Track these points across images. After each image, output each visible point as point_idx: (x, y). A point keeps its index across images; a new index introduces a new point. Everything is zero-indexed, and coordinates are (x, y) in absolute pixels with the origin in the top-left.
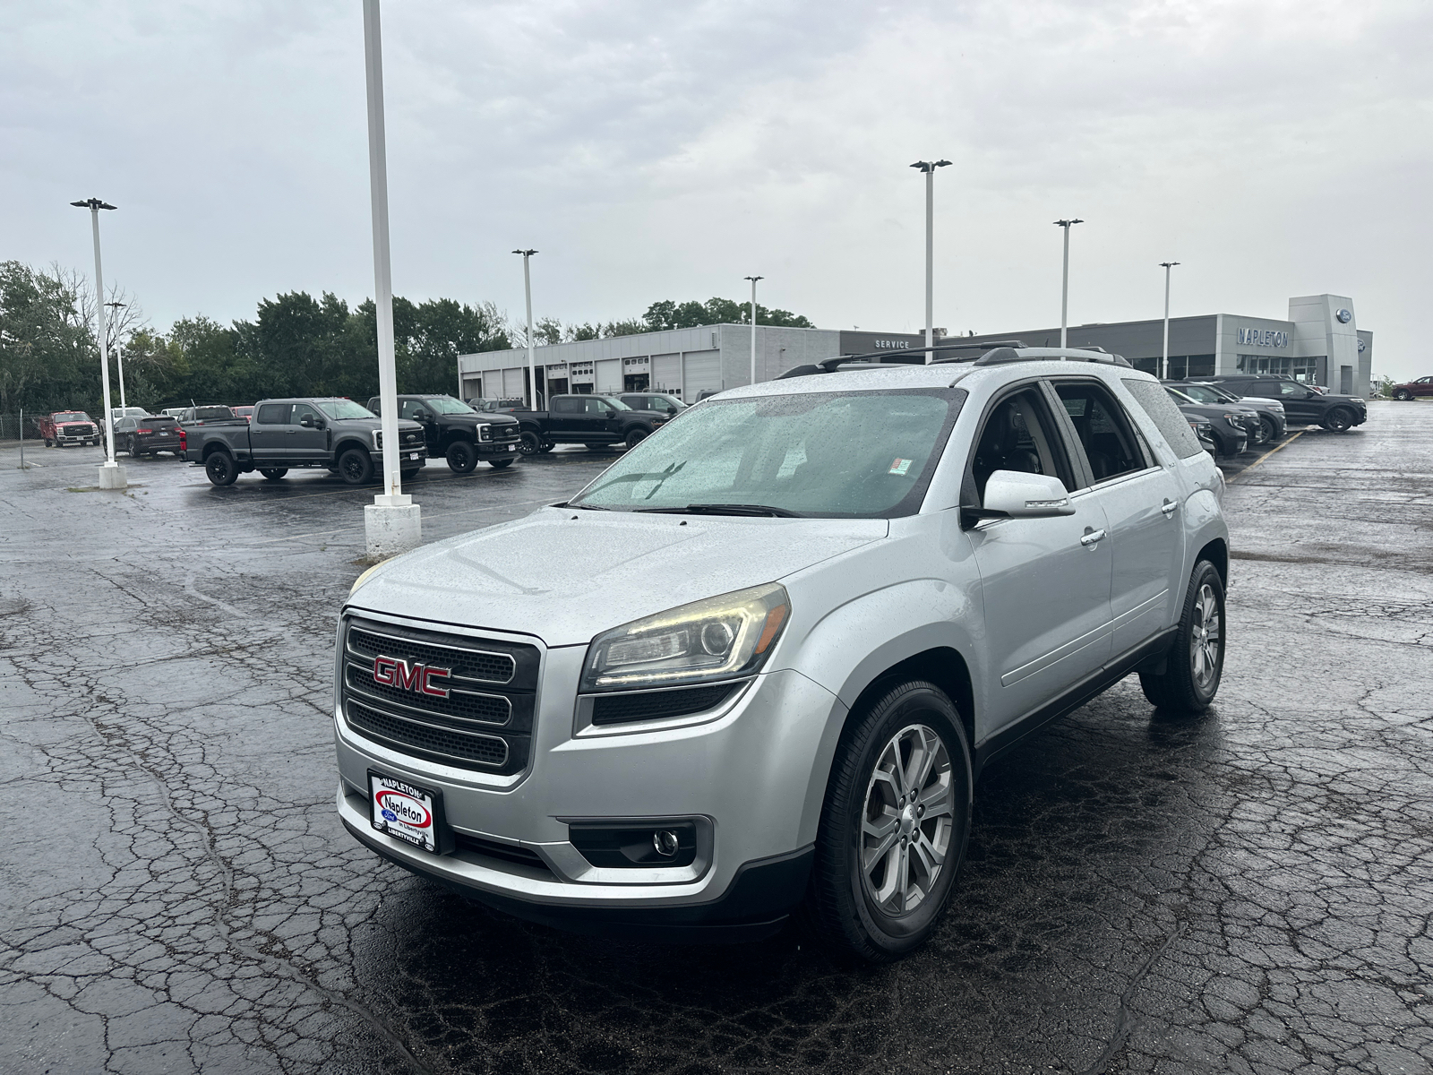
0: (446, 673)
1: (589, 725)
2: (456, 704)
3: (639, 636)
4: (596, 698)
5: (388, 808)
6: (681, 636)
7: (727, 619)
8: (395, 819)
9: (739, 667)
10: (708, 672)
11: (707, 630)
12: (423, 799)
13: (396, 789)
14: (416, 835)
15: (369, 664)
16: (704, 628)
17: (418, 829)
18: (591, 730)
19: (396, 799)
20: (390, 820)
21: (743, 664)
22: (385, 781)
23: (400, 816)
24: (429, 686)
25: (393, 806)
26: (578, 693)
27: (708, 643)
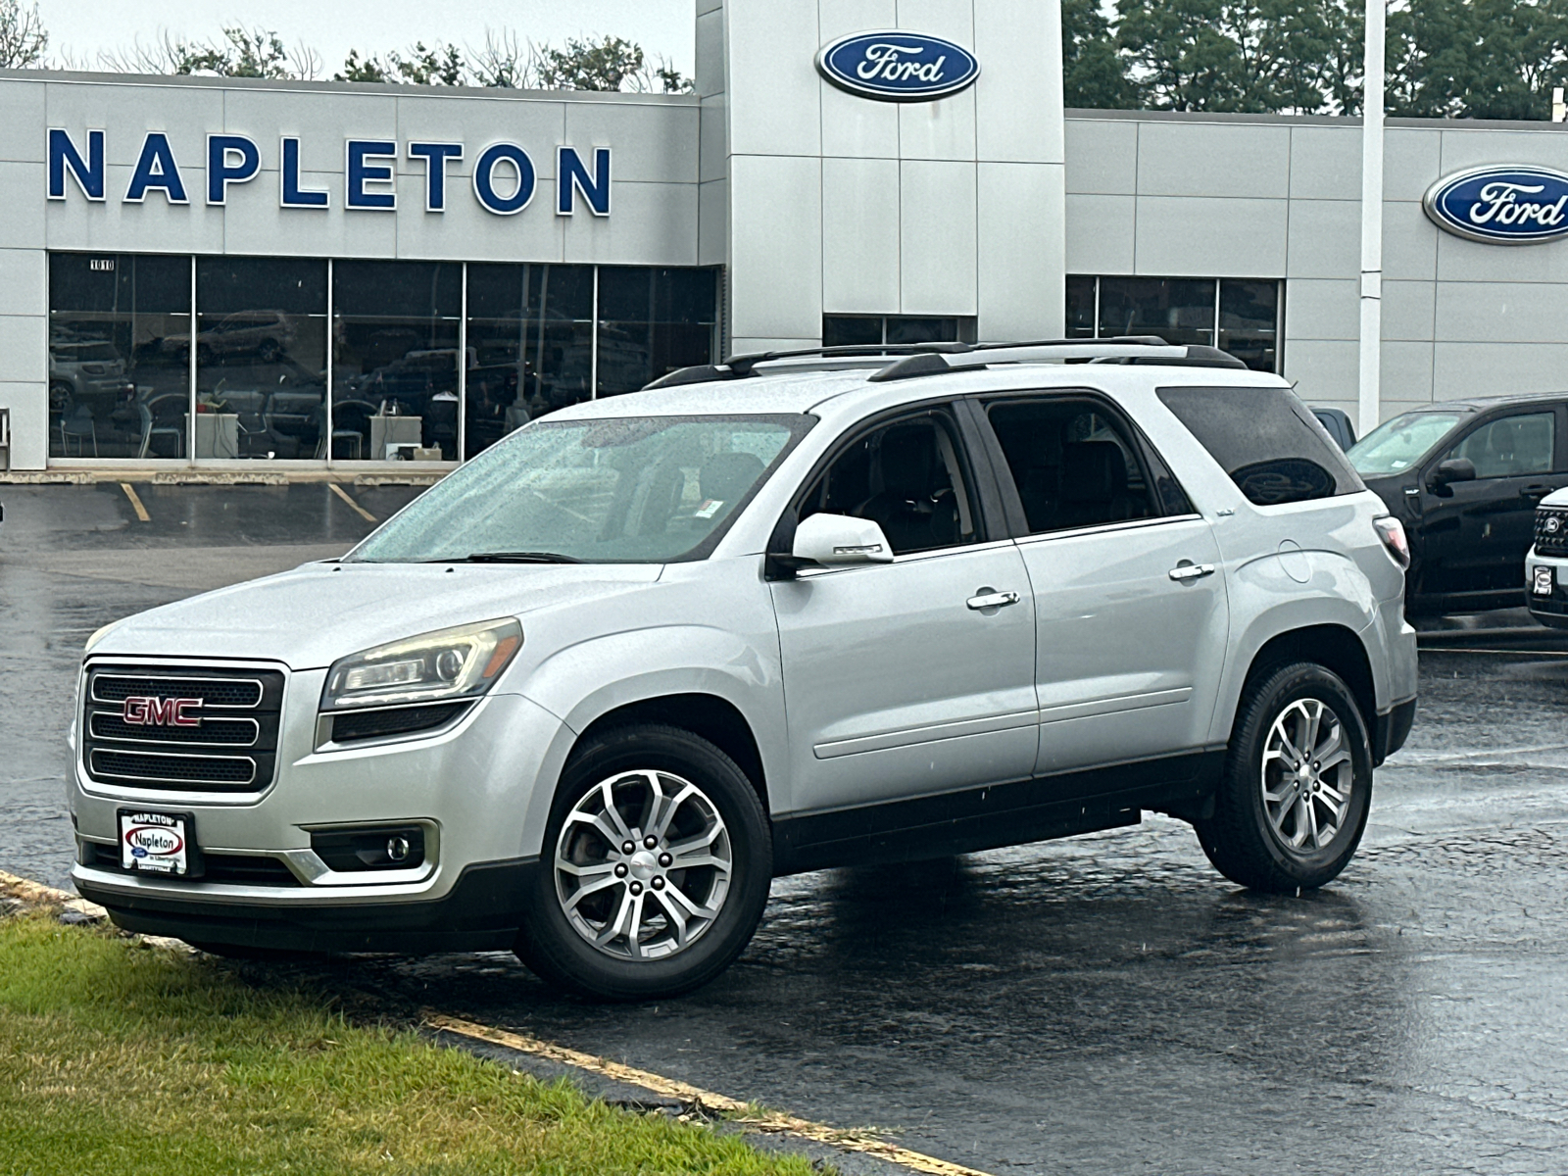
0: (197, 703)
1: (326, 741)
2: (207, 731)
3: (377, 661)
4: (336, 716)
5: (139, 845)
6: (419, 664)
7: (457, 647)
8: (146, 854)
9: (466, 689)
10: (439, 693)
11: (442, 660)
12: (174, 825)
13: (148, 822)
14: (165, 866)
15: (120, 708)
16: (439, 658)
17: (170, 856)
18: (330, 745)
19: (146, 834)
20: (141, 856)
21: (470, 686)
22: (136, 817)
23: (152, 849)
24: (181, 718)
25: (145, 842)
26: (320, 711)
27: (443, 671)
